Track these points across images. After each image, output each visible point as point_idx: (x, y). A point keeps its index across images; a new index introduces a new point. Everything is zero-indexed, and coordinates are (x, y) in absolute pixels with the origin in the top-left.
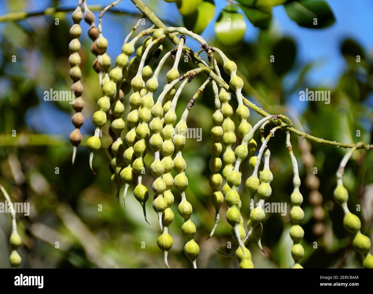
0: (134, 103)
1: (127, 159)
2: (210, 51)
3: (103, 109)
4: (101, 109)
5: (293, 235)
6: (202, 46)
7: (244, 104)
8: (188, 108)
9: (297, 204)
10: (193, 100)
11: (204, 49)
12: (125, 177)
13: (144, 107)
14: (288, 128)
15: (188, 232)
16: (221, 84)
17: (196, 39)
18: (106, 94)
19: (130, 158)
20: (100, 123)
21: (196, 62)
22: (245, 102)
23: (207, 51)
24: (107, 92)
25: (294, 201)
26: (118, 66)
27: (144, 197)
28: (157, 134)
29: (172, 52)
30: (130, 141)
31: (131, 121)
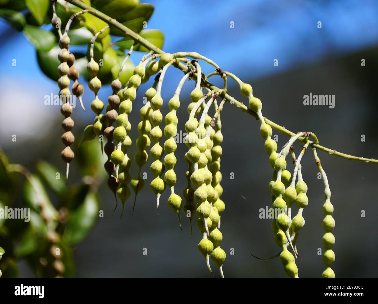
0: (158, 120)
1: (157, 171)
2: (224, 75)
3: (124, 124)
4: (123, 125)
5: (328, 241)
6: (217, 70)
7: (266, 123)
8: (212, 126)
9: (329, 213)
10: (215, 118)
11: (218, 73)
12: (158, 187)
13: (172, 123)
14: (315, 144)
15: (217, 239)
16: (239, 105)
17: (211, 64)
18: (126, 111)
19: (159, 170)
20: (123, 138)
21: (208, 85)
22: (266, 122)
23: (222, 74)
24: (126, 109)
25: (328, 211)
26: (133, 86)
27: (180, 205)
28: (195, 147)
29: (190, 74)
30: (157, 155)
31: (157, 136)
